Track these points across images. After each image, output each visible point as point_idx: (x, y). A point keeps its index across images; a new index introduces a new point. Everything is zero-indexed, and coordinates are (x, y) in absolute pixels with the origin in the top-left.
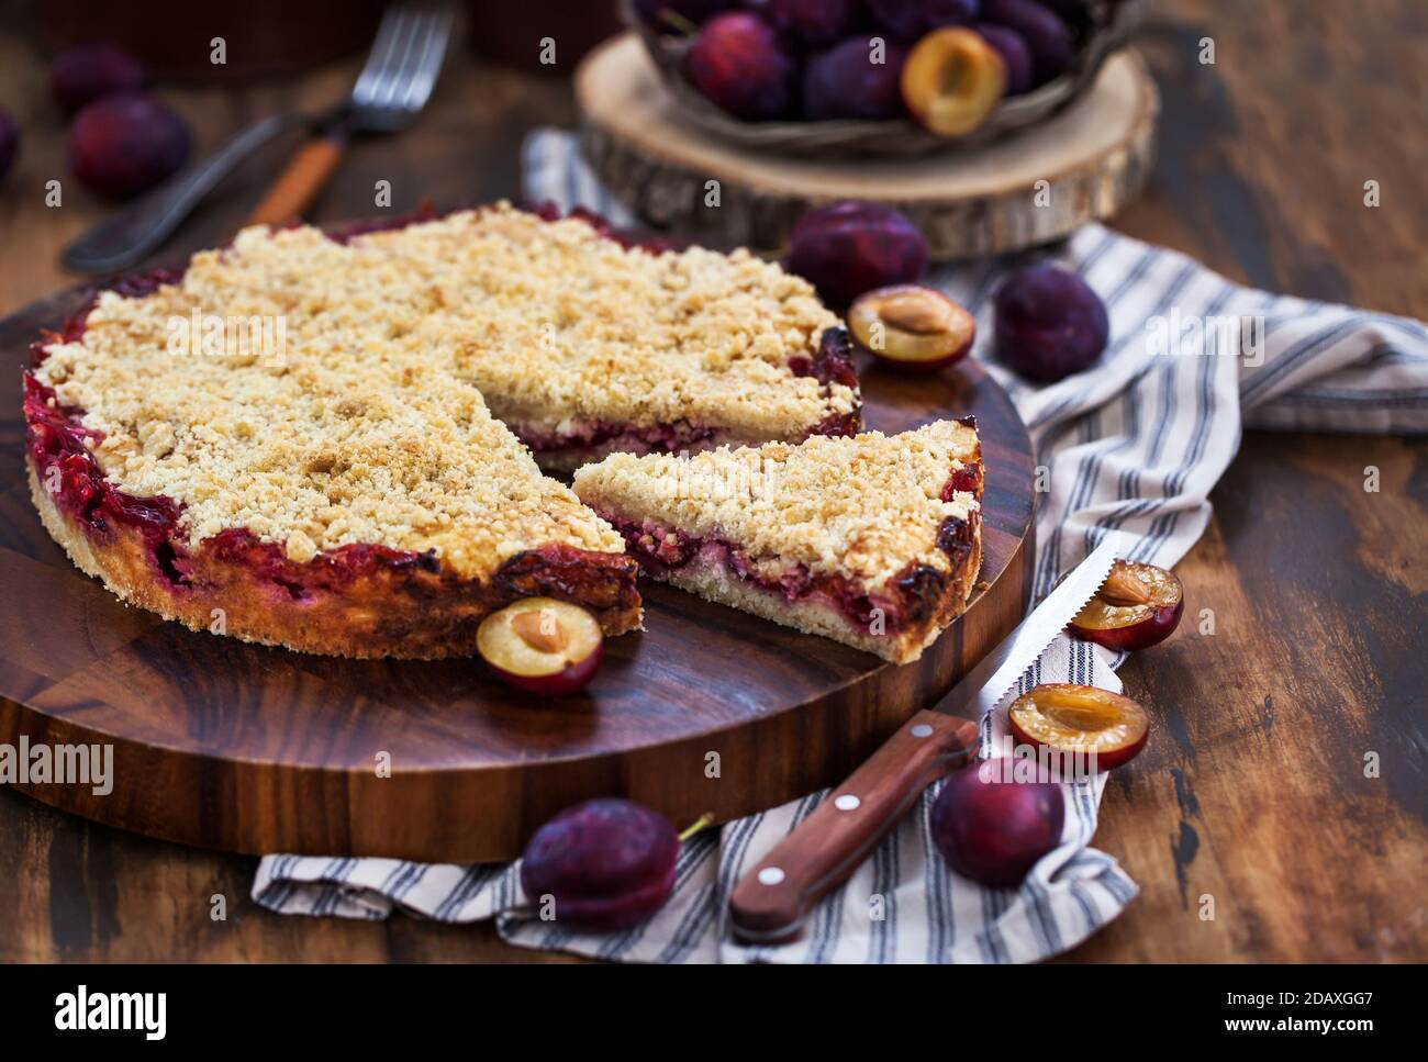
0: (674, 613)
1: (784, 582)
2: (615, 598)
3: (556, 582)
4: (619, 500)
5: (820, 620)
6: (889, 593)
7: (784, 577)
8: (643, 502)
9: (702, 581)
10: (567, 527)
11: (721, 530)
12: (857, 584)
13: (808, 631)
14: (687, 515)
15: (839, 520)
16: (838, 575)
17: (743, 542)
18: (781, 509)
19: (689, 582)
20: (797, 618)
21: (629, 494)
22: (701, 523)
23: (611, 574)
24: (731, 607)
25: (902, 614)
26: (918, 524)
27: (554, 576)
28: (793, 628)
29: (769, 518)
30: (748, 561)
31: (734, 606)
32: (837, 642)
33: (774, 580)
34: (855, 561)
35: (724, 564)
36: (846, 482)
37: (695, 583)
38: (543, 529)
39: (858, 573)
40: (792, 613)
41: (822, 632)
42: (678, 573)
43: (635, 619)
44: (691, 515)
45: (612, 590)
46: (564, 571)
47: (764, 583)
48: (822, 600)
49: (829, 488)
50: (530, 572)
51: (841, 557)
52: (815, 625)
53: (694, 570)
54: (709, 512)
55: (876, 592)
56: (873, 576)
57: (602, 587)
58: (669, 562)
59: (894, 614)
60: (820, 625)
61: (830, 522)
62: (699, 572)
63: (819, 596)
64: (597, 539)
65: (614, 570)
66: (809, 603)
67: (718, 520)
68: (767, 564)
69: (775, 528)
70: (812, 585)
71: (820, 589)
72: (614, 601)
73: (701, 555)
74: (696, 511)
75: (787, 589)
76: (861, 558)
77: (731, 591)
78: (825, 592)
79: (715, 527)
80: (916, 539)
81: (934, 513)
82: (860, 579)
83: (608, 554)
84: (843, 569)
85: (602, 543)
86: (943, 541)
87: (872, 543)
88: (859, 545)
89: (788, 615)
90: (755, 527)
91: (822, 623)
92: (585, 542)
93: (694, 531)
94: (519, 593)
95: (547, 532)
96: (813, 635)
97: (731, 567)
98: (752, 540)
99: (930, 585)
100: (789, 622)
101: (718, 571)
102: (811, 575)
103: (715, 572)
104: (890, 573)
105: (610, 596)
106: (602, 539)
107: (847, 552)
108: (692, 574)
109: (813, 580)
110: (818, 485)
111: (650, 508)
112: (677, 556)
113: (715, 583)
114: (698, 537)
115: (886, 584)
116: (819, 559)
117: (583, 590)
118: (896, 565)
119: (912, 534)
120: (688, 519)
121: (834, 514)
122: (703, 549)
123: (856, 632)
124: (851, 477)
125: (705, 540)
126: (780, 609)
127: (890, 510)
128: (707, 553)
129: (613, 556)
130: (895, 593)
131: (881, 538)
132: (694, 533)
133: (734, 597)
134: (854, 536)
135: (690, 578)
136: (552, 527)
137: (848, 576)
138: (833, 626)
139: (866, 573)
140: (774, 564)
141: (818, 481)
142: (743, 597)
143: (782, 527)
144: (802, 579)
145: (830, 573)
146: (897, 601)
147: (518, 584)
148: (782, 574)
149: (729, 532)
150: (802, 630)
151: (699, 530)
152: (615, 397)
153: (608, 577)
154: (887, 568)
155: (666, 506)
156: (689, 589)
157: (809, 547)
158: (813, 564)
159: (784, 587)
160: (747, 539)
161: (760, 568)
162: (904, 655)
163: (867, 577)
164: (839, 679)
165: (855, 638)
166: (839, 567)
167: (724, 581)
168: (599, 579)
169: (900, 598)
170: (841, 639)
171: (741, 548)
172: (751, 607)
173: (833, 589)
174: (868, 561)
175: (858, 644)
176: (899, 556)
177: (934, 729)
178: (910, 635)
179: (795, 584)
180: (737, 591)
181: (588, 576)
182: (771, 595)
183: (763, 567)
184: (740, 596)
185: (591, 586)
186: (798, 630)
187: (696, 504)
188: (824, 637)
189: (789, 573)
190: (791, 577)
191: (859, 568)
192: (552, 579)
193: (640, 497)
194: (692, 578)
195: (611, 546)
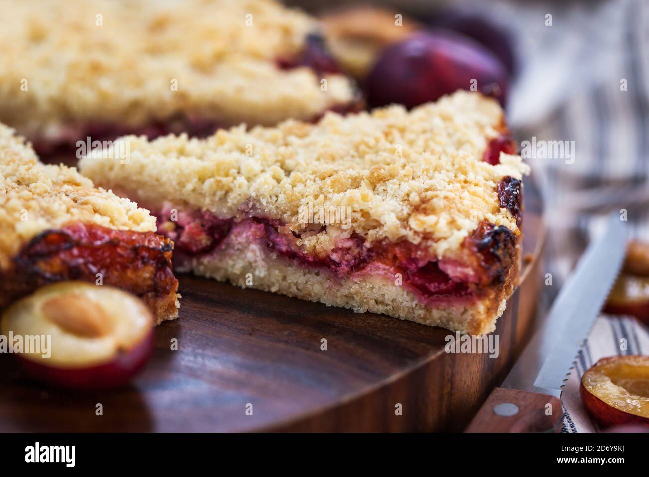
0: (208, 301)
1: (335, 257)
2: (150, 283)
3: (86, 264)
4: (133, 186)
5: (377, 296)
6: (466, 255)
7: (334, 251)
8: (161, 185)
9: (233, 265)
10: (90, 207)
11: (257, 205)
12: (426, 249)
13: (362, 310)
14: (214, 194)
15: (391, 185)
16: (403, 242)
17: (285, 216)
18: (323, 178)
19: (217, 269)
20: (350, 297)
21: (145, 177)
22: (232, 199)
23: (145, 254)
24: (269, 293)
25: (480, 279)
26: (476, 185)
27: (83, 257)
28: (344, 308)
29: (312, 188)
30: (291, 237)
31: (273, 290)
32: (398, 319)
33: (322, 255)
34: (423, 223)
35: (261, 244)
36: (385, 150)
37: (226, 270)
38: (64, 207)
39: (427, 236)
40: (344, 291)
41: (381, 309)
42: (206, 260)
43: (172, 306)
44: (220, 193)
45: (147, 273)
46: (94, 251)
47: (311, 259)
48: (381, 272)
49: (368, 157)
50: (56, 253)
51: (405, 221)
52: (373, 302)
53: (224, 254)
54: (241, 188)
55: (449, 255)
56: (445, 239)
57: (136, 269)
58: (194, 249)
59: (471, 280)
60: (377, 302)
61: (380, 188)
62: (231, 257)
63: (378, 269)
64: (125, 218)
65: (148, 249)
66: (365, 278)
67: (253, 194)
68: (314, 237)
69: (321, 197)
70: (370, 257)
71: (380, 260)
72: (149, 286)
73: (233, 237)
74: (225, 188)
75: (338, 265)
76: (430, 220)
77: (270, 275)
78: (384, 263)
79: (251, 203)
80: (480, 200)
81: (487, 176)
82: (430, 243)
83: (140, 233)
84: (409, 233)
85: (131, 222)
86: (507, 201)
87: (438, 202)
88: (424, 206)
89: (339, 294)
90: (298, 199)
91: (381, 299)
92: (112, 221)
93: (225, 211)
94: (44, 278)
95: (68, 211)
96: (368, 313)
97: (268, 246)
98: (295, 213)
99: (505, 246)
100: (340, 302)
101: (254, 253)
102: (368, 245)
103: (249, 256)
104: (464, 233)
105: (145, 279)
106: (130, 218)
107: (409, 215)
108: (220, 261)
109: (370, 250)
110: (353, 156)
111: (171, 190)
112: (204, 240)
113: (249, 267)
114: (229, 216)
115: (463, 245)
116: (378, 224)
117: (116, 274)
118: (469, 225)
119: (474, 194)
120: (217, 198)
121: (383, 180)
122: (235, 230)
123: (423, 305)
124: (389, 146)
125: (239, 218)
126: (330, 288)
127: (443, 172)
128: (239, 234)
129: (146, 234)
130: (473, 254)
131: (446, 198)
132: (224, 212)
133: (273, 280)
134: (415, 198)
135: (219, 265)
136: (73, 207)
137: (416, 241)
138: (394, 301)
139: (437, 235)
140: (323, 237)
141: (353, 152)
142: (284, 279)
143: (330, 195)
144: (356, 251)
145: (393, 239)
146: (475, 264)
147: (44, 268)
148: (333, 248)
149: (268, 207)
150: (355, 310)
151: (230, 208)
152: (104, 96)
153: (143, 258)
154: (459, 229)
155: (189, 186)
156: (218, 277)
157: (365, 214)
158: (371, 232)
159: (334, 262)
160: (289, 213)
161: (306, 243)
162: (482, 325)
163: (437, 241)
164: (416, 356)
165: (421, 313)
166: (403, 232)
167: (260, 263)
168: (133, 261)
169: (478, 260)
170: (402, 315)
171: (282, 223)
172: (294, 289)
173: (395, 258)
174: (438, 222)
175: (425, 319)
176: (467, 215)
177: (519, 407)
178: (487, 303)
179: (348, 257)
180: (277, 272)
181: (121, 256)
182: (317, 274)
183: (309, 242)
184: (280, 279)
185: (124, 268)
186: (351, 311)
187: (225, 180)
188: (383, 315)
189: (340, 245)
190: (342, 249)
191: (428, 230)
192: (81, 261)
193: (158, 180)
194: (222, 265)
195: (142, 225)
